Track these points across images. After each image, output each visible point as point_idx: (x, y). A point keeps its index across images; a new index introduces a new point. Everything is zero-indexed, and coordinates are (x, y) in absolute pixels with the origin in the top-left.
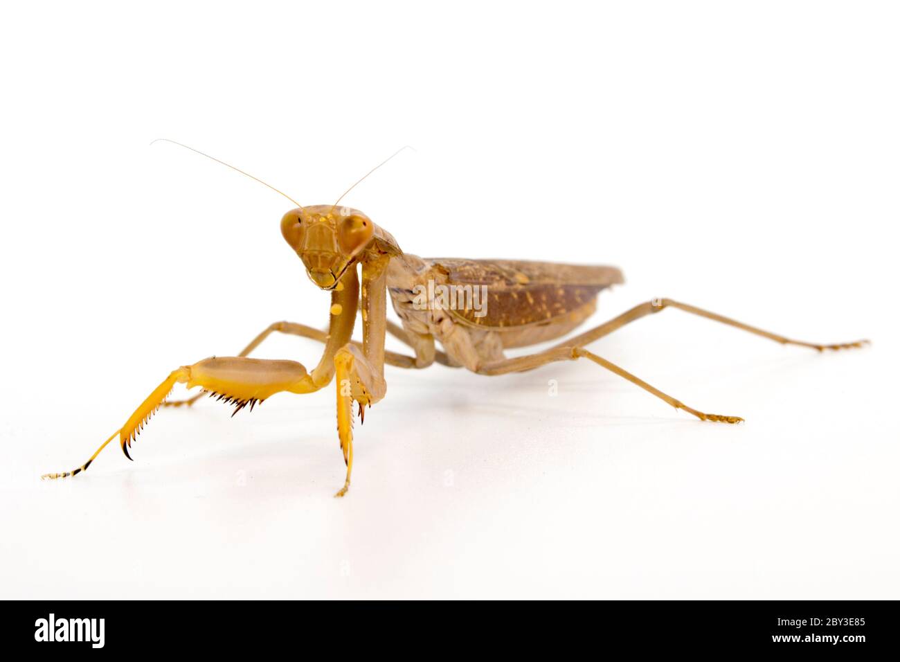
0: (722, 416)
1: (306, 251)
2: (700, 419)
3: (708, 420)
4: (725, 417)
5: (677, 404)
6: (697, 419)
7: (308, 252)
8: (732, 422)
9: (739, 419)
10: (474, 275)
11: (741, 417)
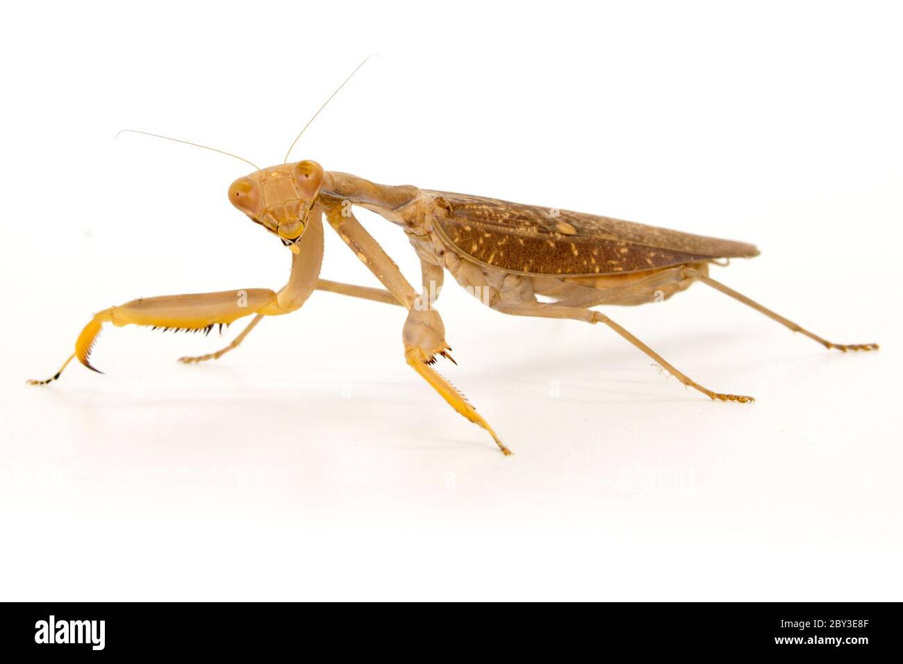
0: (732, 396)
1: (269, 207)
2: (710, 398)
3: (717, 399)
4: (735, 396)
5: (687, 382)
6: (708, 397)
7: (271, 209)
8: (744, 402)
9: (751, 399)
10: (490, 215)
11: (753, 397)
